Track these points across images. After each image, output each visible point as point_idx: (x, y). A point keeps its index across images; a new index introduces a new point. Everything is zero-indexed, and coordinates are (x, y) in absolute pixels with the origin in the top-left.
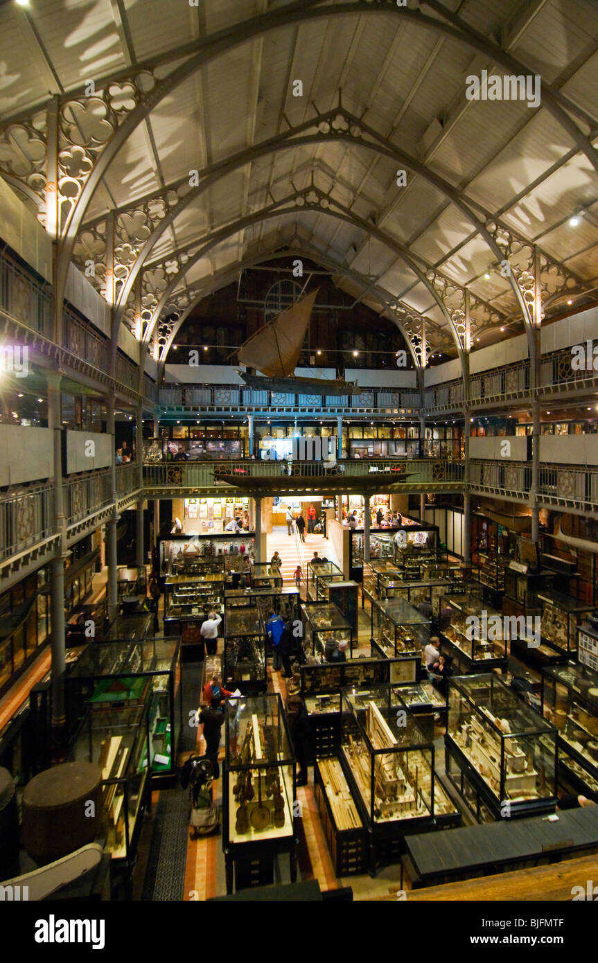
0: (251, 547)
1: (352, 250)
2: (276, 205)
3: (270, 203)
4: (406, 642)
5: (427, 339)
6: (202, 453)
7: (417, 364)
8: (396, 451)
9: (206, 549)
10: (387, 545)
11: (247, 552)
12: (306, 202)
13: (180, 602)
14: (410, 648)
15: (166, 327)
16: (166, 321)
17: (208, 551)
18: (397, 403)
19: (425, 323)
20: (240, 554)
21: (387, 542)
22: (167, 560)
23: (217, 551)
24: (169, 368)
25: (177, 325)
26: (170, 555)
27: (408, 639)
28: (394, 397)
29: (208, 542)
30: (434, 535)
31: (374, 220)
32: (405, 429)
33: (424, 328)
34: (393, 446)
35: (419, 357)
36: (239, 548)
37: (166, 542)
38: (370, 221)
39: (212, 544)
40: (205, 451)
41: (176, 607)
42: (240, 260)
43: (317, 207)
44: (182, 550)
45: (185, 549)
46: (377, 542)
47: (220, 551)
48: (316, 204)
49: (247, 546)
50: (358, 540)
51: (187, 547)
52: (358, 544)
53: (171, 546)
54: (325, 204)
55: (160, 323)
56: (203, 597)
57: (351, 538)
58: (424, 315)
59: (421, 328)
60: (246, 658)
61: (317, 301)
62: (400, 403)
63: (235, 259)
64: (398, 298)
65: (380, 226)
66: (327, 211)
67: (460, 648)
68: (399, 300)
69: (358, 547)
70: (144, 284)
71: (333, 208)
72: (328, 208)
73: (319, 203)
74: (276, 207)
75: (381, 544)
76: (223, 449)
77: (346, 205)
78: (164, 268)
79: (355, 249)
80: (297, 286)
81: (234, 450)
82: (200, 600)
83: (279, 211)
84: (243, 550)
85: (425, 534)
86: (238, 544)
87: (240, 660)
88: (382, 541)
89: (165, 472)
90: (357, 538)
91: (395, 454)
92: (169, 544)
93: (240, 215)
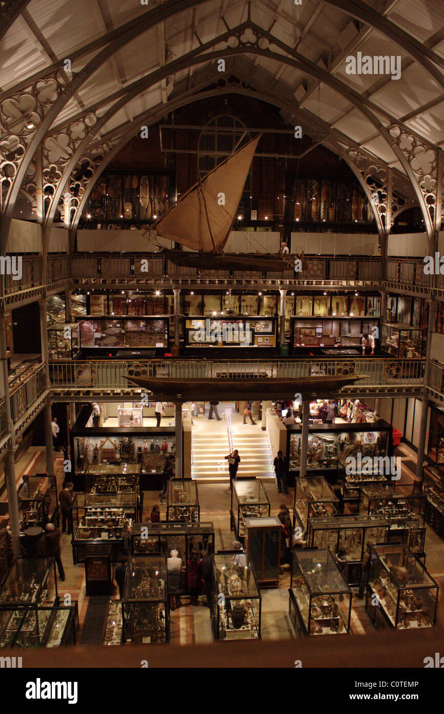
0: (174, 445)
1: (302, 87)
2: (203, 47)
3: (196, 45)
4: (323, 608)
5: (394, 195)
6: (120, 332)
7: (380, 227)
8: (350, 332)
9: (124, 446)
10: (331, 445)
11: (169, 450)
12: (240, 42)
13: (89, 525)
14: (326, 614)
15: (78, 186)
16: (78, 178)
17: (127, 449)
18: (352, 273)
19: (391, 175)
20: (161, 453)
21: (331, 442)
22: (82, 456)
23: (136, 449)
24: (83, 234)
25: (91, 183)
26: (84, 450)
27: (326, 604)
28: (350, 267)
29: (126, 439)
30: (386, 435)
31: (326, 63)
32: (364, 298)
33: (390, 180)
34: (346, 326)
35: (383, 218)
36: (161, 447)
37: (81, 438)
38: (321, 64)
39: (130, 441)
40: (123, 331)
41: (85, 530)
42: (165, 101)
43: (254, 48)
44: (98, 446)
45: (102, 446)
46: (319, 442)
47: (140, 449)
48: (253, 45)
49: (170, 445)
50: (297, 440)
51: (103, 443)
52: (297, 444)
53: (86, 442)
54: (265, 44)
55: (72, 181)
56: (113, 520)
57: (289, 438)
58: (391, 166)
59: (387, 181)
60: (146, 621)
61: (258, 150)
62: (357, 273)
63: (159, 101)
64: (359, 145)
65: (333, 72)
66: (267, 53)
67: (385, 608)
68: (361, 147)
69: (296, 448)
70: (45, 153)
71: (274, 48)
72: (268, 49)
73: (256, 43)
74: (204, 50)
75: (324, 445)
76: (144, 329)
77: (290, 43)
78: (69, 133)
79: (306, 88)
80: (237, 121)
81: (157, 329)
82: (111, 523)
83: (209, 54)
84: (165, 449)
85: (376, 434)
86: (160, 442)
87: (139, 623)
88: (325, 441)
89: (73, 370)
90: (296, 438)
91: (349, 335)
92: (84, 440)
93: (158, 64)
